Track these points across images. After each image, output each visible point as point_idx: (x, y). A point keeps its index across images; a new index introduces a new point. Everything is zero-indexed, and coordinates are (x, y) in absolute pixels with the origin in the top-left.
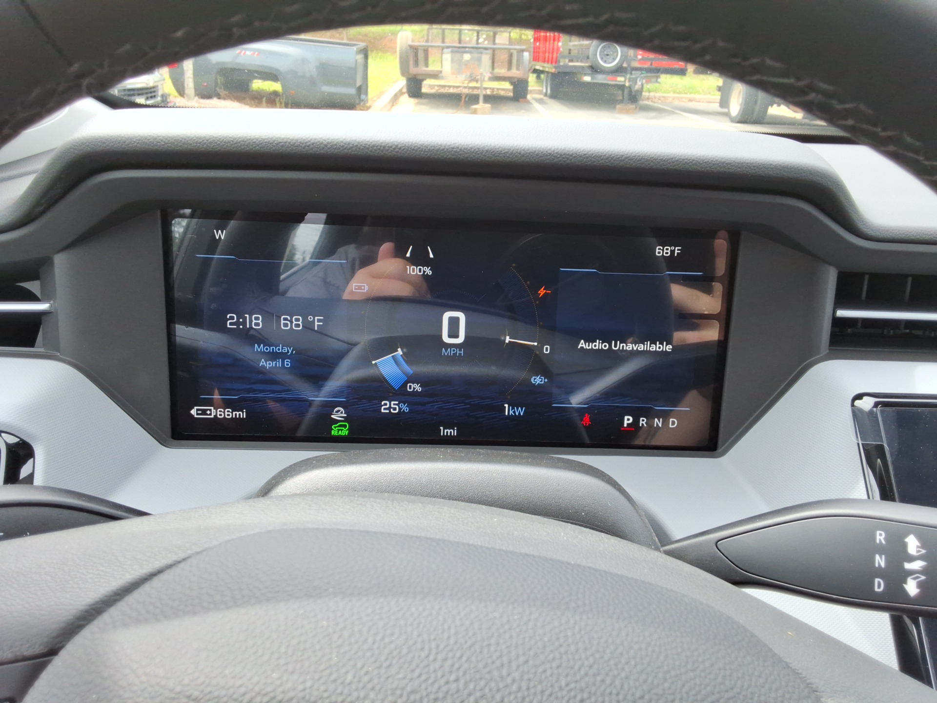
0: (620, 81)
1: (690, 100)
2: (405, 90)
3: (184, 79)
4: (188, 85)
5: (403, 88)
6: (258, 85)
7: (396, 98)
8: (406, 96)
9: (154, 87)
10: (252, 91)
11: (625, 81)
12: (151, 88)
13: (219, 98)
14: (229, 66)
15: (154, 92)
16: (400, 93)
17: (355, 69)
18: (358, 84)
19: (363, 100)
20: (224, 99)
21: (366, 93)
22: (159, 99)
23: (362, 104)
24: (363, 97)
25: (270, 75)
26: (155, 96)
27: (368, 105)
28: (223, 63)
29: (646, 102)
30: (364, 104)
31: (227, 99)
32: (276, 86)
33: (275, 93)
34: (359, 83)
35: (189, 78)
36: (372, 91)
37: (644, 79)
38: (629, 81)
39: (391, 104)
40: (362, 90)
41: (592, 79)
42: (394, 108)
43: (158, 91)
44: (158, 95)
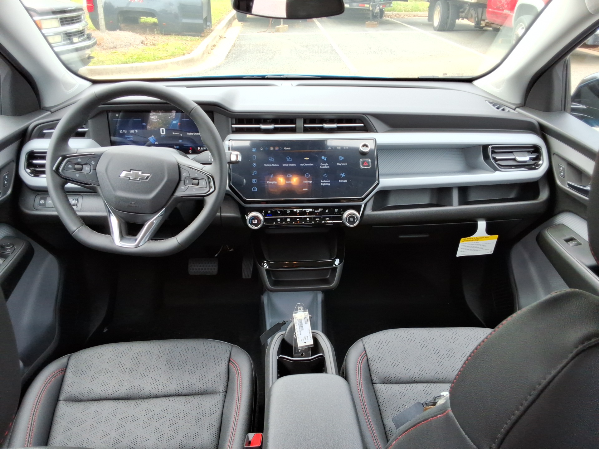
0: (367, 7)
1: (415, 16)
2: (236, 17)
3: (99, 20)
4: (101, 23)
5: (235, 15)
6: (143, 19)
7: (230, 23)
8: (237, 20)
9: (83, 30)
10: (141, 23)
11: (369, 7)
12: (81, 31)
13: (120, 30)
14: (125, 9)
15: (83, 32)
16: (233, 19)
17: (202, 7)
18: (204, 17)
19: (208, 26)
20: (124, 30)
21: (211, 22)
22: (86, 36)
23: (208, 28)
24: (208, 23)
25: (151, 14)
26: (83, 35)
27: (212, 29)
28: (121, 8)
29: (387, 18)
30: (210, 28)
31: (126, 30)
32: (155, 20)
33: (155, 24)
34: (205, 15)
35: (102, 18)
36: (214, 19)
37: (381, 5)
38: (372, 7)
39: (227, 27)
40: (208, 20)
41: (350, 6)
42: (229, 29)
43: (85, 31)
44: (85, 34)
